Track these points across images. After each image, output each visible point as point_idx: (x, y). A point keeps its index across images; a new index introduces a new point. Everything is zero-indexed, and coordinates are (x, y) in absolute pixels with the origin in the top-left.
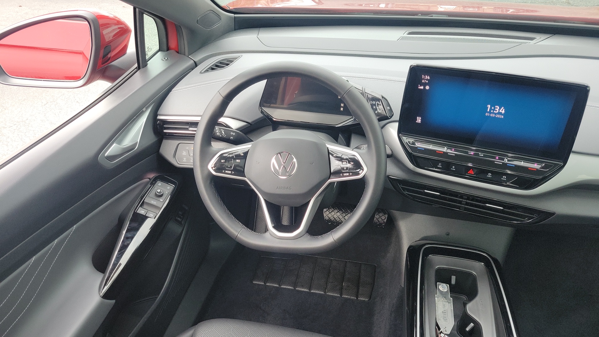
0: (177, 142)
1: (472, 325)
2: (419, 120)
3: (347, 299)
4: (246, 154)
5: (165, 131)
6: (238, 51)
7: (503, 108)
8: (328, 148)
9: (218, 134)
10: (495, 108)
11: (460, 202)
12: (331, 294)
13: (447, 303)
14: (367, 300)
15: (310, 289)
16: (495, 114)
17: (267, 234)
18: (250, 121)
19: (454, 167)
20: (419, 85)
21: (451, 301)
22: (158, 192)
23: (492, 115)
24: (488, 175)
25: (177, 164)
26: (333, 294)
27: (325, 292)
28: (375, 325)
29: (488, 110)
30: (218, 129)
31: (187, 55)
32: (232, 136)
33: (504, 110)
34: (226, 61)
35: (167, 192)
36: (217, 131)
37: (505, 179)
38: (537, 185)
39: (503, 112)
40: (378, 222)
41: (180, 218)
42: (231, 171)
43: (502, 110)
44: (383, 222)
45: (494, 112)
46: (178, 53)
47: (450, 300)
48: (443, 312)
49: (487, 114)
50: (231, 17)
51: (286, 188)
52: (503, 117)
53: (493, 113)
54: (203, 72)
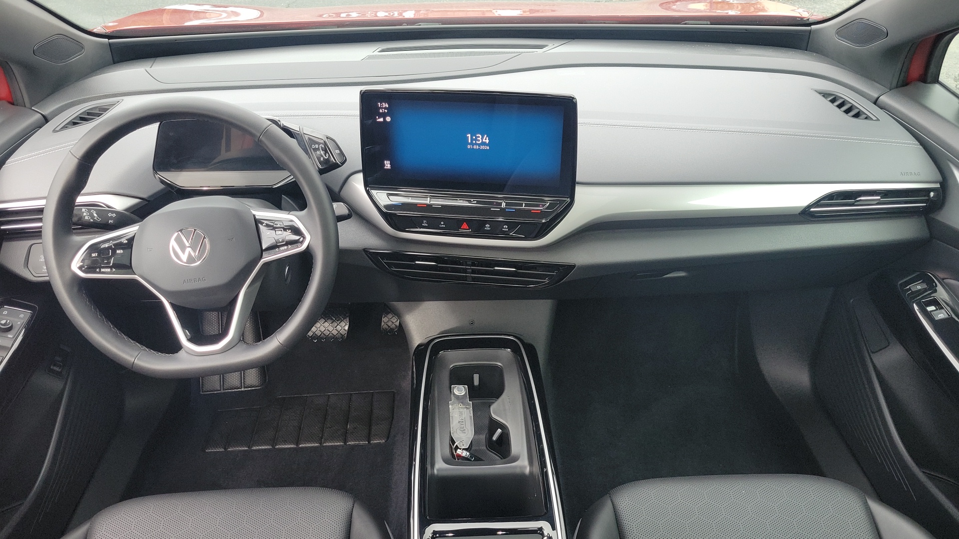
0: (28, 243)
1: (499, 431)
2: (387, 165)
3: (353, 447)
4: (131, 240)
5: (3, 228)
6: (116, 94)
7: (486, 136)
8: (254, 216)
9: (86, 218)
10: (476, 137)
11: (465, 271)
12: (330, 444)
13: (465, 409)
14: (383, 441)
15: (297, 444)
16: (479, 145)
17: (182, 353)
18: (145, 196)
20: (377, 117)
21: (470, 406)
22: (2, 325)
23: (475, 147)
24: (485, 227)
25: (32, 277)
26: (333, 444)
27: (321, 444)
28: (395, 472)
29: (470, 142)
30: (86, 210)
31: (29, 107)
32: (111, 218)
33: (487, 138)
34: (98, 109)
35: (19, 323)
36: (85, 214)
37: (507, 230)
38: (545, 230)
39: (487, 141)
40: (387, 327)
41: (59, 366)
42: (111, 268)
43: (486, 139)
44: (394, 326)
45: (477, 142)
46: (13, 104)
47: (469, 404)
48: (459, 422)
49: (469, 147)
50: (102, 44)
51: (197, 280)
52: (488, 148)
53: (476, 144)
54: (58, 129)
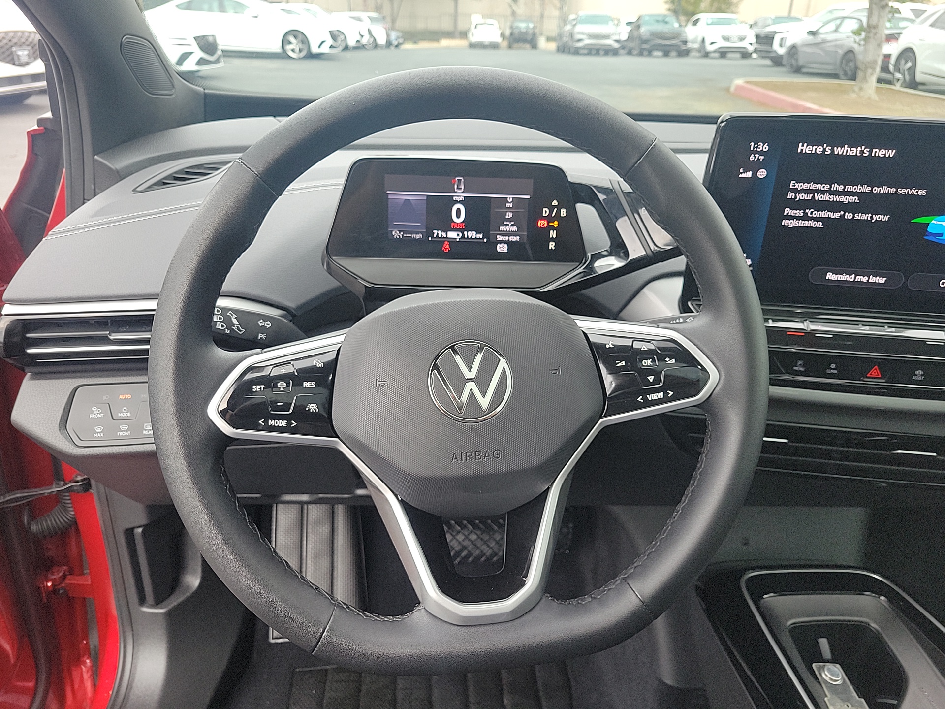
4: (332, 366)
5: (30, 351)
8: (579, 327)
9: (219, 326)
17: (418, 616)
19: (833, 366)
20: (742, 170)
24: (916, 375)
25: (76, 448)
30: (218, 311)
32: (263, 329)
34: (202, 168)
36: (216, 318)
42: (289, 418)
51: (483, 455)
54: (140, 189)
